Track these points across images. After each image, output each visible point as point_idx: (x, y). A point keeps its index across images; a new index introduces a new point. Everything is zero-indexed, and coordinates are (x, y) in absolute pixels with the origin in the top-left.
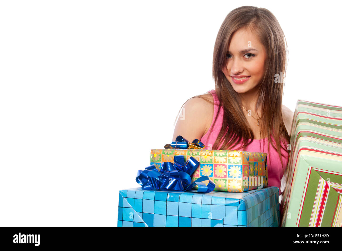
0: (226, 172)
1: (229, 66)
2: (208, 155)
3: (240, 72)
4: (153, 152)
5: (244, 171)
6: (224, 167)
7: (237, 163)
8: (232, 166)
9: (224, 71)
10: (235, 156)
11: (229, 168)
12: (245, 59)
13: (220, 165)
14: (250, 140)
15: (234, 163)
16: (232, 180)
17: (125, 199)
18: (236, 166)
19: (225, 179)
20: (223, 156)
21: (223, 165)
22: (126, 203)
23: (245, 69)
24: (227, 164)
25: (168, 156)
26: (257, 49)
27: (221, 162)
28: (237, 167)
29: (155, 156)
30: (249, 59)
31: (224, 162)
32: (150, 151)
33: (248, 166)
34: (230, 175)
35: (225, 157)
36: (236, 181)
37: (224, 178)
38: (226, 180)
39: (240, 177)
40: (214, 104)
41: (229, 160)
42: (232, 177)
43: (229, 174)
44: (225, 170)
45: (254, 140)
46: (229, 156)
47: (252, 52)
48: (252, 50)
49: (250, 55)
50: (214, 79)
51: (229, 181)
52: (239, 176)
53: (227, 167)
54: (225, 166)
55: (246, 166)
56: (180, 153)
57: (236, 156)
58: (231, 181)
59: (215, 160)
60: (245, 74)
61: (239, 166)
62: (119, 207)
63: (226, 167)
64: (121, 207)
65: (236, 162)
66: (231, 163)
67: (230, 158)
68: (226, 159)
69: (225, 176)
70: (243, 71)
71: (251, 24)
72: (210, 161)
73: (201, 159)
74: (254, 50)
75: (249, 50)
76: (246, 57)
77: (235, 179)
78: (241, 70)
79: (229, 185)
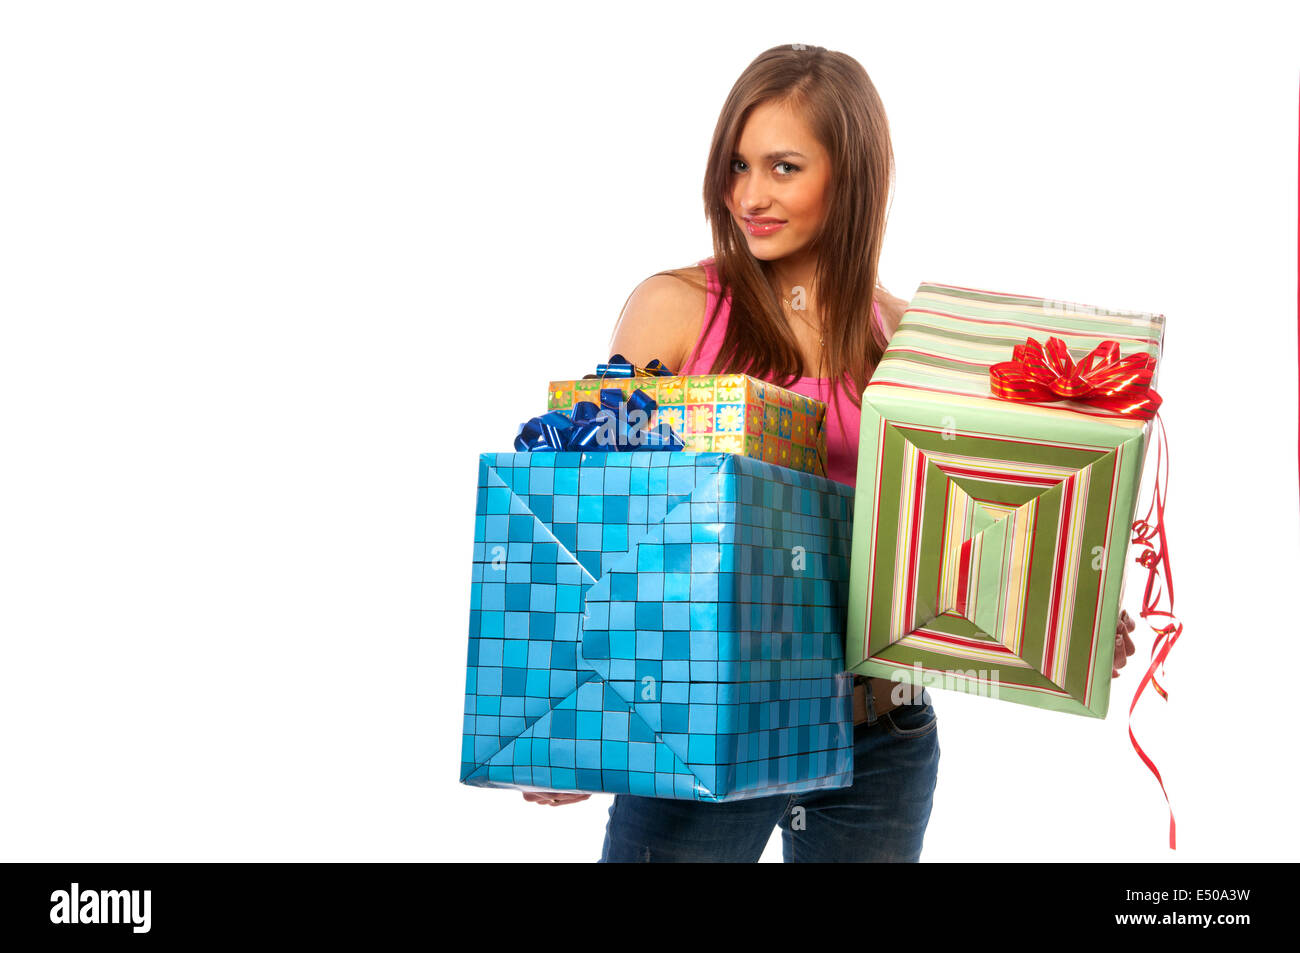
0: (711, 420)
1: (738, 192)
2: (676, 387)
3: (763, 206)
4: (554, 386)
5: (748, 415)
6: (708, 409)
7: (736, 400)
8: (724, 406)
9: (729, 204)
10: (730, 385)
11: (719, 411)
12: (777, 177)
13: (699, 406)
14: (792, 378)
15: (729, 400)
16: (723, 437)
17: (492, 471)
18: (732, 406)
19: (710, 434)
20: (707, 386)
21: (706, 406)
22: (495, 478)
23: (773, 202)
24: (715, 403)
25: (588, 393)
26: (804, 154)
27: (702, 401)
28: (735, 408)
29: (559, 395)
30: (787, 177)
31: (708, 400)
32: (548, 385)
33: (759, 408)
34: (720, 427)
35: (711, 389)
36: (733, 438)
37: (707, 434)
38: (711, 438)
39: (738, 430)
40: (706, 290)
41: (719, 394)
42: (723, 430)
43: (718, 425)
44: (710, 415)
45: (803, 379)
46: (719, 386)
47: (791, 159)
48: (792, 154)
49: (789, 167)
50: (710, 221)
51: (717, 438)
52: (738, 426)
53: (715, 409)
54: (710, 407)
55: (755, 407)
56: (611, 385)
57: (734, 386)
58: (721, 440)
59: (689, 395)
60: (772, 214)
61: (738, 406)
62: (480, 487)
63: (711, 410)
64: (483, 487)
65: (732, 398)
66: (722, 400)
67: (720, 390)
68: (712, 392)
69: (709, 430)
70: (771, 205)
71: (795, 91)
72: (678, 398)
73: (660, 396)
74: (797, 154)
75: (784, 155)
76: (780, 170)
77: (730, 433)
78: (765, 203)
79: (716, 448)
